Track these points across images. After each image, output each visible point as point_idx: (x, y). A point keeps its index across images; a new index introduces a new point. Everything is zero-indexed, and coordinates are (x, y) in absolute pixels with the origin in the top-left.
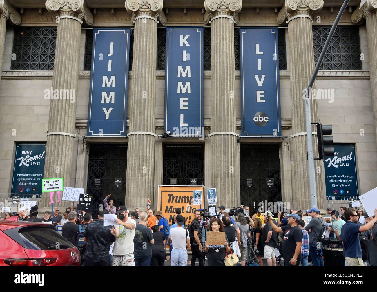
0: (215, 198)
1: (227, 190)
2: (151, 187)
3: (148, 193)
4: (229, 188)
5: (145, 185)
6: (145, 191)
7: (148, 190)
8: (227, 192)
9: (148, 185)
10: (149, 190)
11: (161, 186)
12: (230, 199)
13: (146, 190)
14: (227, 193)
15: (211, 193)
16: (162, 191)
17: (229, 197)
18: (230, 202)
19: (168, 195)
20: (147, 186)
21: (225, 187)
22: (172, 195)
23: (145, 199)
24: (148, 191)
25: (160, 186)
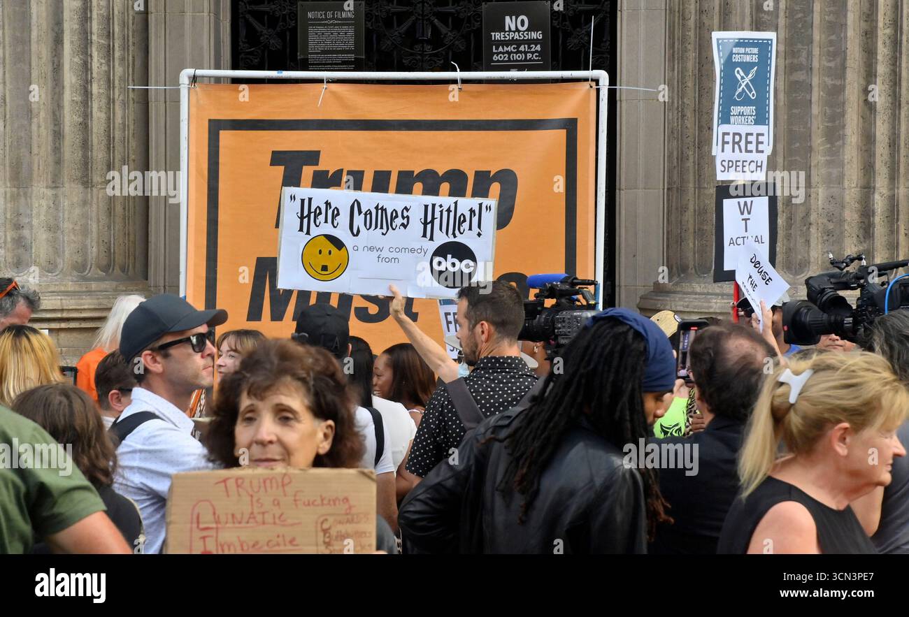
0: (760, 119)
1: (815, 110)
2: (109, 83)
3: (85, 145)
4: (842, 89)
5: (57, 68)
6: (57, 120)
7: (86, 115)
8: (817, 126)
9: (86, 67)
10: (98, 115)
11: (218, 80)
12: (851, 192)
13: (70, 118)
14: (818, 141)
15: (739, 73)
16: (216, 127)
17: (835, 172)
18: (851, 216)
19: (278, 158)
20: (70, 78)
21: (800, 76)
22: (313, 157)
23: (56, 200)
24: (85, 127)
25: (194, 79)
